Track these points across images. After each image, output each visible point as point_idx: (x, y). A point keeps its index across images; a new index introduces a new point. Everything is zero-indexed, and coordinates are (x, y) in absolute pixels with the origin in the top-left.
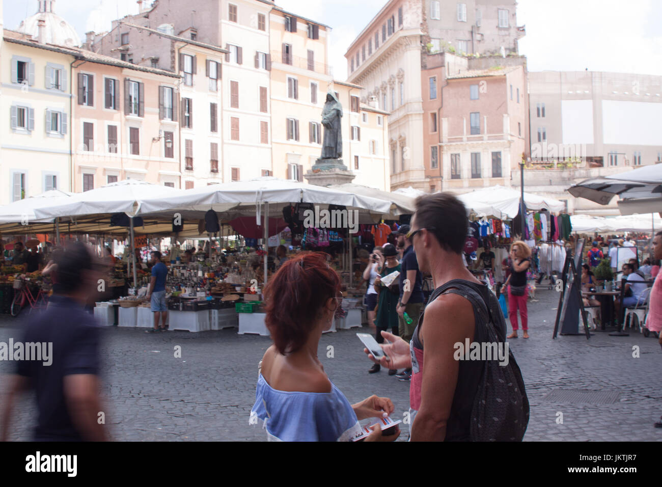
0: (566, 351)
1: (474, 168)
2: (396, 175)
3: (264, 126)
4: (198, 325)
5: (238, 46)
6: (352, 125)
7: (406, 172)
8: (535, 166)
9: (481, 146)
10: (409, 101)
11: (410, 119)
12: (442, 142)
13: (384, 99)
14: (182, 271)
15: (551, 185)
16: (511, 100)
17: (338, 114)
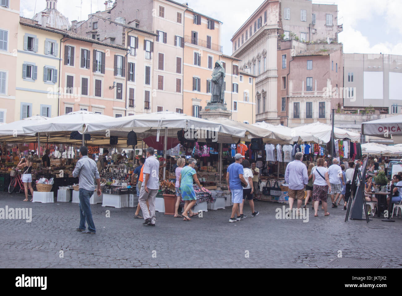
1: (308, 112)
2: (260, 114)
3: (179, 82)
4: (121, 203)
5: (164, 32)
6: (233, 83)
7: (267, 113)
8: (346, 112)
9: (313, 98)
10: (269, 69)
11: (270, 80)
12: (289, 95)
13: (254, 68)
14: (115, 169)
15: (355, 124)
16: (332, 70)
17: (222, 75)
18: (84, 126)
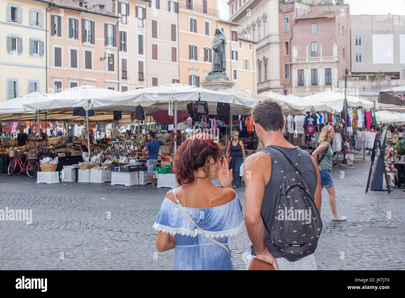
0: (374, 201)
1: (313, 79)
2: (261, 83)
3: (174, 50)
4: (131, 181)
6: (233, 50)
7: (268, 81)
8: (354, 78)
9: (318, 64)
10: (270, 34)
11: (271, 46)
12: (292, 62)
13: (253, 33)
14: (120, 146)
15: (364, 91)
16: (339, 34)
17: (223, 43)
18: (89, 101)
